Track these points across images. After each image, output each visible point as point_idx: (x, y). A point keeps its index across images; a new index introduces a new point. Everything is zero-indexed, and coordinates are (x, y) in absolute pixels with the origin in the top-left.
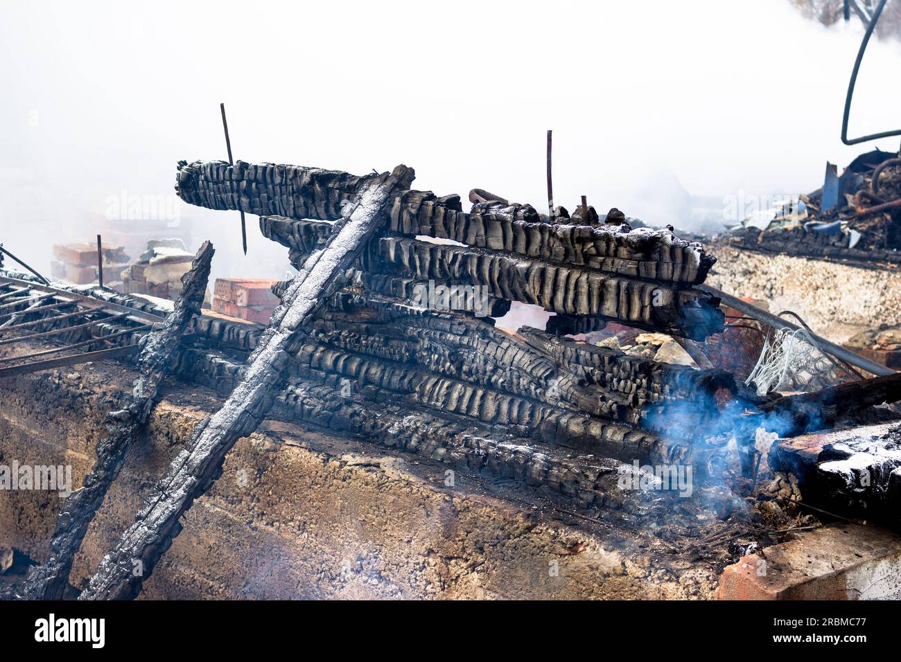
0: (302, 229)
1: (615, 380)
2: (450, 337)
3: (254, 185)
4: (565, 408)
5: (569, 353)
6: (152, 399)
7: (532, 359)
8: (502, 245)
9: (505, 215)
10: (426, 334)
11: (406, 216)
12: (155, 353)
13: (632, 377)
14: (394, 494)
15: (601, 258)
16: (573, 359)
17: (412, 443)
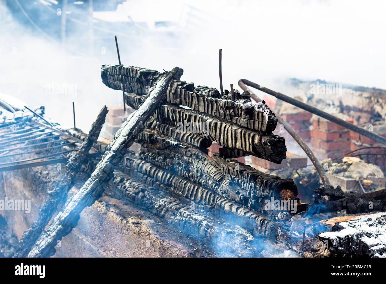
0: (137, 100)
1: (242, 183)
2: (185, 158)
3: (124, 77)
4: (226, 197)
5: (225, 168)
6: (69, 186)
7: (216, 170)
8: (203, 110)
9: (204, 94)
10: (177, 156)
11: (171, 94)
12: (72, 162)
13: (249, 182)
14: (144, 239)
15: (236, 118)
16: (227, 172)
17: (162, 213)
